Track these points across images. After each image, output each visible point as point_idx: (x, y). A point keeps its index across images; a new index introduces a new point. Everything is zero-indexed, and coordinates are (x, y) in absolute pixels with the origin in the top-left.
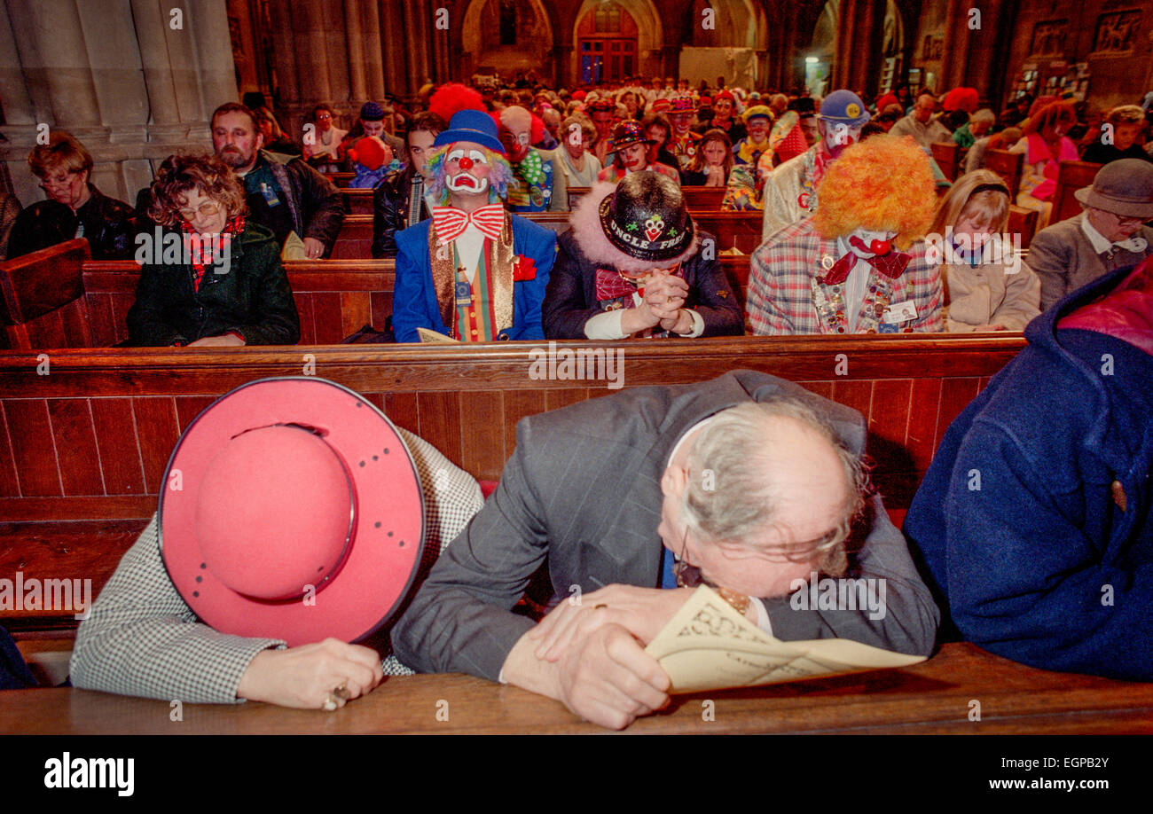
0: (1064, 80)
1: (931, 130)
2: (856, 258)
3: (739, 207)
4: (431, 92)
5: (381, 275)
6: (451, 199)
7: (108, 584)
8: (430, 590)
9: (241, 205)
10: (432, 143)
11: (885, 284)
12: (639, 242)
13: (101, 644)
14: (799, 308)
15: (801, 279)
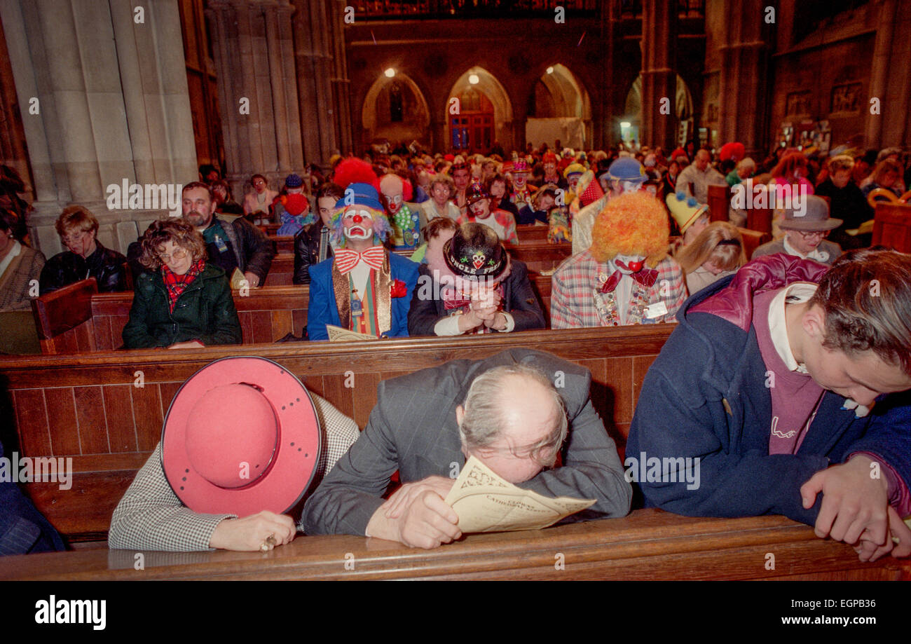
0: (812, 134)
1: (709, 175)
2: (621, 275)
3: (558, 240)
4: (339, 161)
5: (300, 298)
6: (348, 243)
7: (130, 487)
8: (325, 488)
9: (202, 250)
10: (334, 205)
11: (644, 291)
12: (469, 270)
13: (128, 520)
14: (585, 310)
15: (585, 290)
